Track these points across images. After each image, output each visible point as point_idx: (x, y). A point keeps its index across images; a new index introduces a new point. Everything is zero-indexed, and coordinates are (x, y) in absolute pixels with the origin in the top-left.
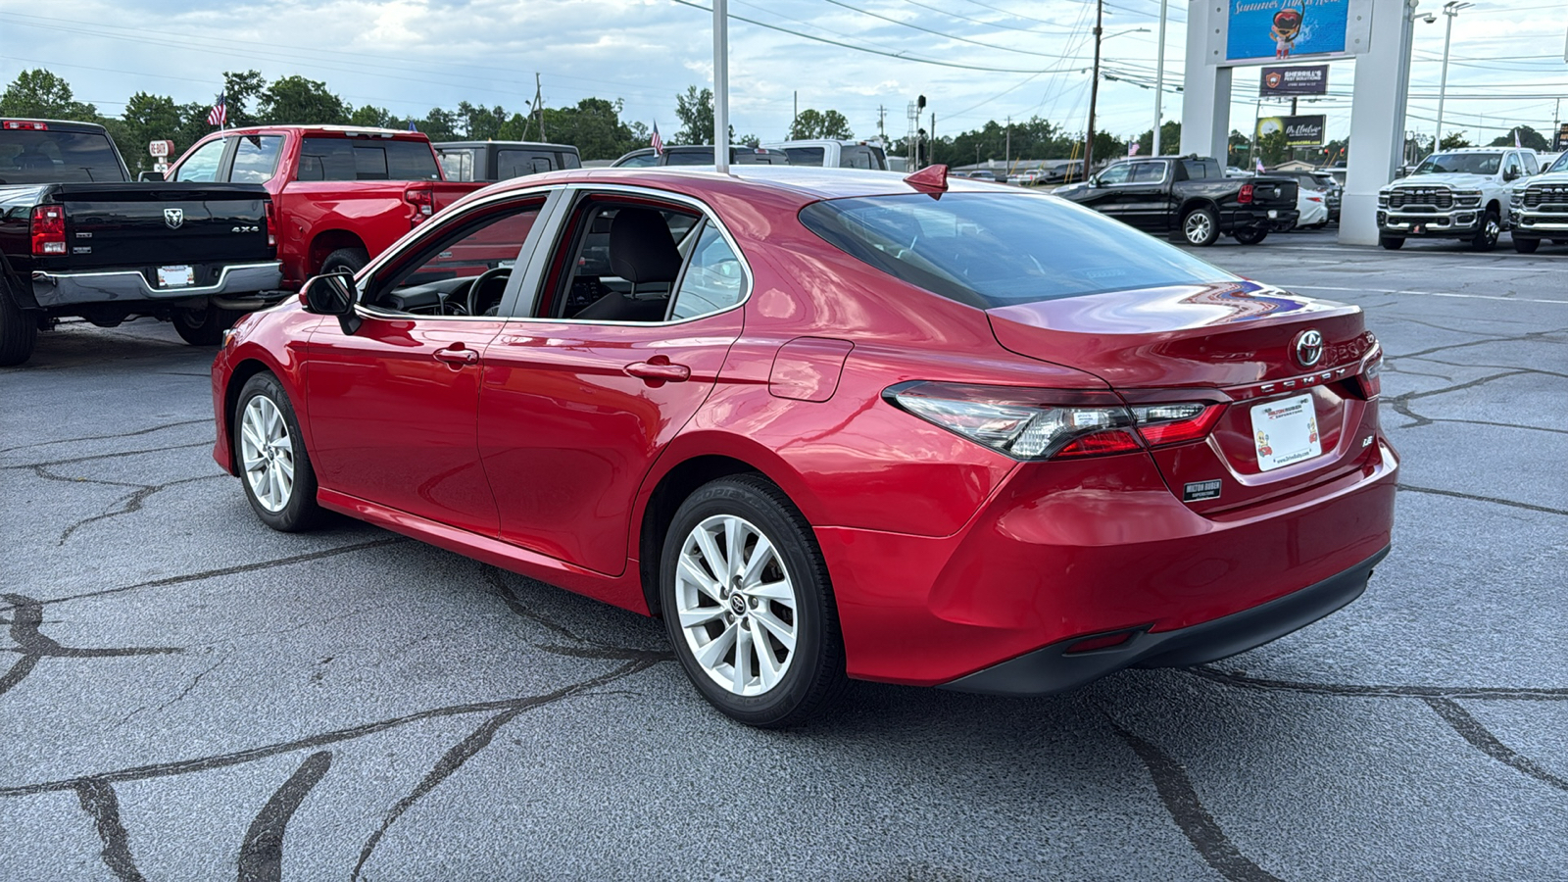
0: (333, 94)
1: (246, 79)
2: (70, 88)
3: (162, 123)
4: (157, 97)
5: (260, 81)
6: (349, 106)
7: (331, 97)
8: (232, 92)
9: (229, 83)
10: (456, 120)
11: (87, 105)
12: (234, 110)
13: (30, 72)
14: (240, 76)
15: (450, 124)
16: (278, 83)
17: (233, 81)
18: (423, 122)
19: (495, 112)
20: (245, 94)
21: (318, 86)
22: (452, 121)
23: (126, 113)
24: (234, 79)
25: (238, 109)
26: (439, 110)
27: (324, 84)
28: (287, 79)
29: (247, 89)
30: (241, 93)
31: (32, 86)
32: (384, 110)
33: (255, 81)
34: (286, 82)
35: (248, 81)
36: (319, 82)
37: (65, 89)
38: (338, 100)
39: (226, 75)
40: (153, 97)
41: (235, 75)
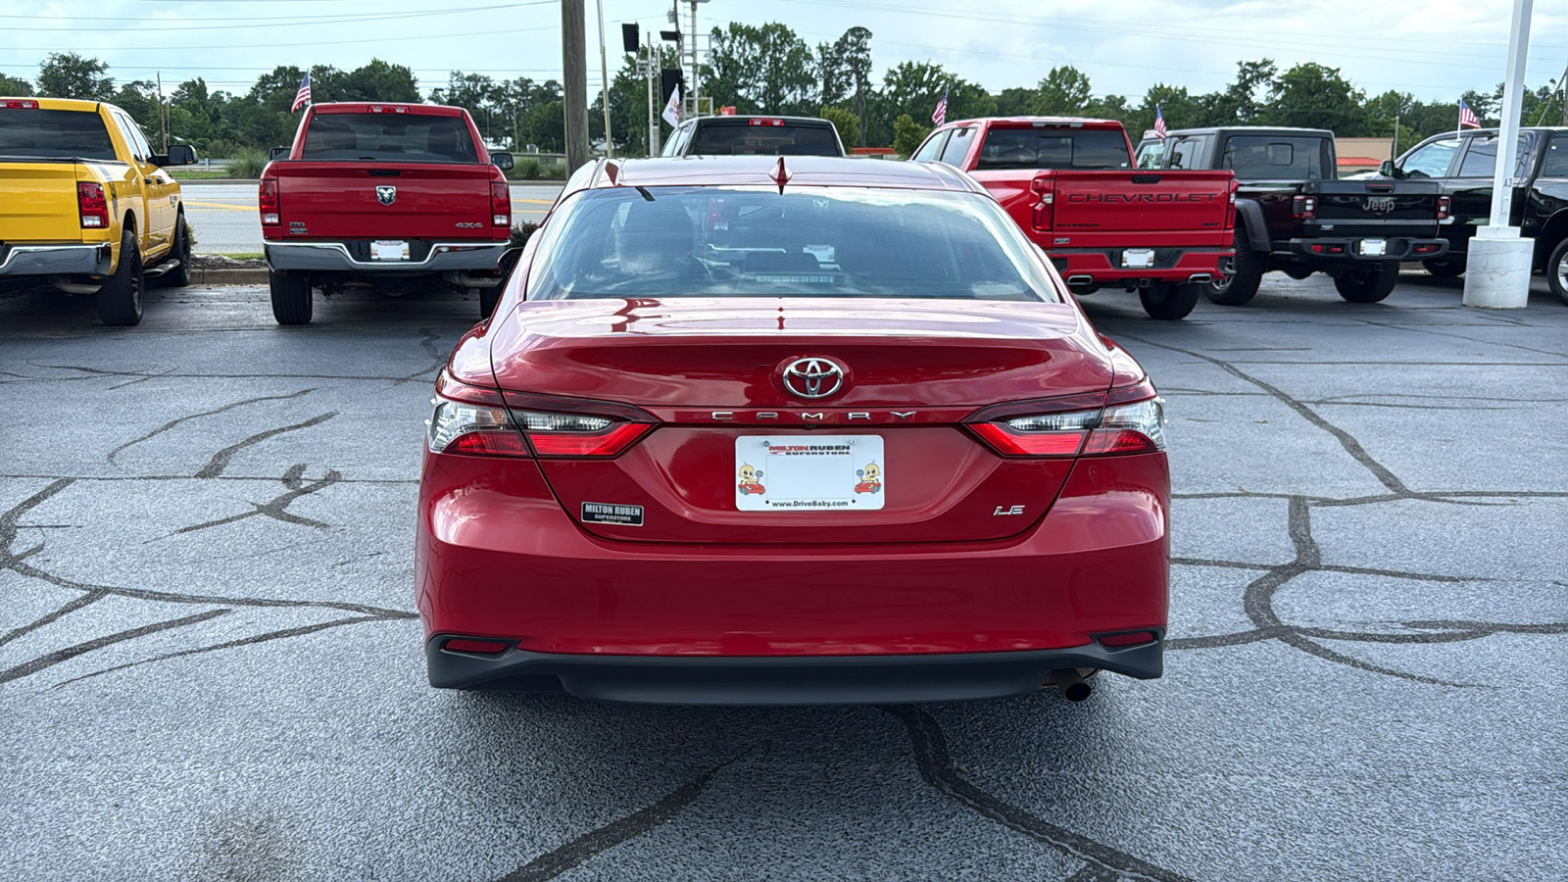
0: (1343, 80)
1: (1258, 67)
2: (1089, 83)
3: (1172, 112)
4: (1173, 88)
5: (1272, 69)
6: (1362, 92)
7: (1342, 83)
8: (1243, 81)
9: (1242, 71)
10: (1490, 103)
11: (1119, 97)
12: (1241, 99)
13: (1058, 70)
14: (1254, 65)
15: (1483, 107)
16: (1293, 70)
17: (1245, 70)
18: (1451, 106)
19: (1540, 93)
20: (1255, 82)
21: (1331, 72)
22: (1486, 104)
23: (1143, 104)
24: (1247, 67)
25: (1246, 98)
26: (1473, 92)
27: (1338, 70)
28: (1302, 66)
29: (1257, 78)
30: (1251, 80)
31: (1058, 81)
32: (1409, 95)
33: (1266, 69)
34: (1300, 68)
35: (1260, 69)
36: (1333, 68)
37: (1085, 83)
38: (1348, 86)
39: (1240, 63)
40: (1169, 88)
41: (1249, 64)
